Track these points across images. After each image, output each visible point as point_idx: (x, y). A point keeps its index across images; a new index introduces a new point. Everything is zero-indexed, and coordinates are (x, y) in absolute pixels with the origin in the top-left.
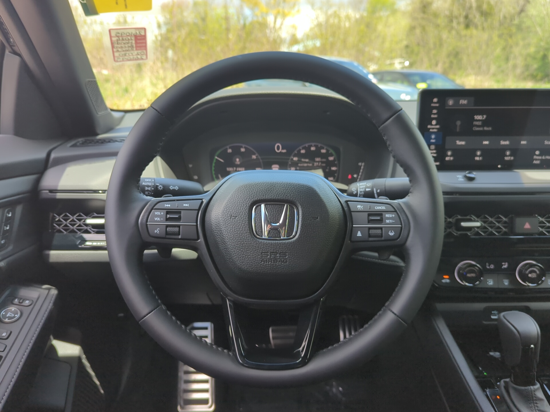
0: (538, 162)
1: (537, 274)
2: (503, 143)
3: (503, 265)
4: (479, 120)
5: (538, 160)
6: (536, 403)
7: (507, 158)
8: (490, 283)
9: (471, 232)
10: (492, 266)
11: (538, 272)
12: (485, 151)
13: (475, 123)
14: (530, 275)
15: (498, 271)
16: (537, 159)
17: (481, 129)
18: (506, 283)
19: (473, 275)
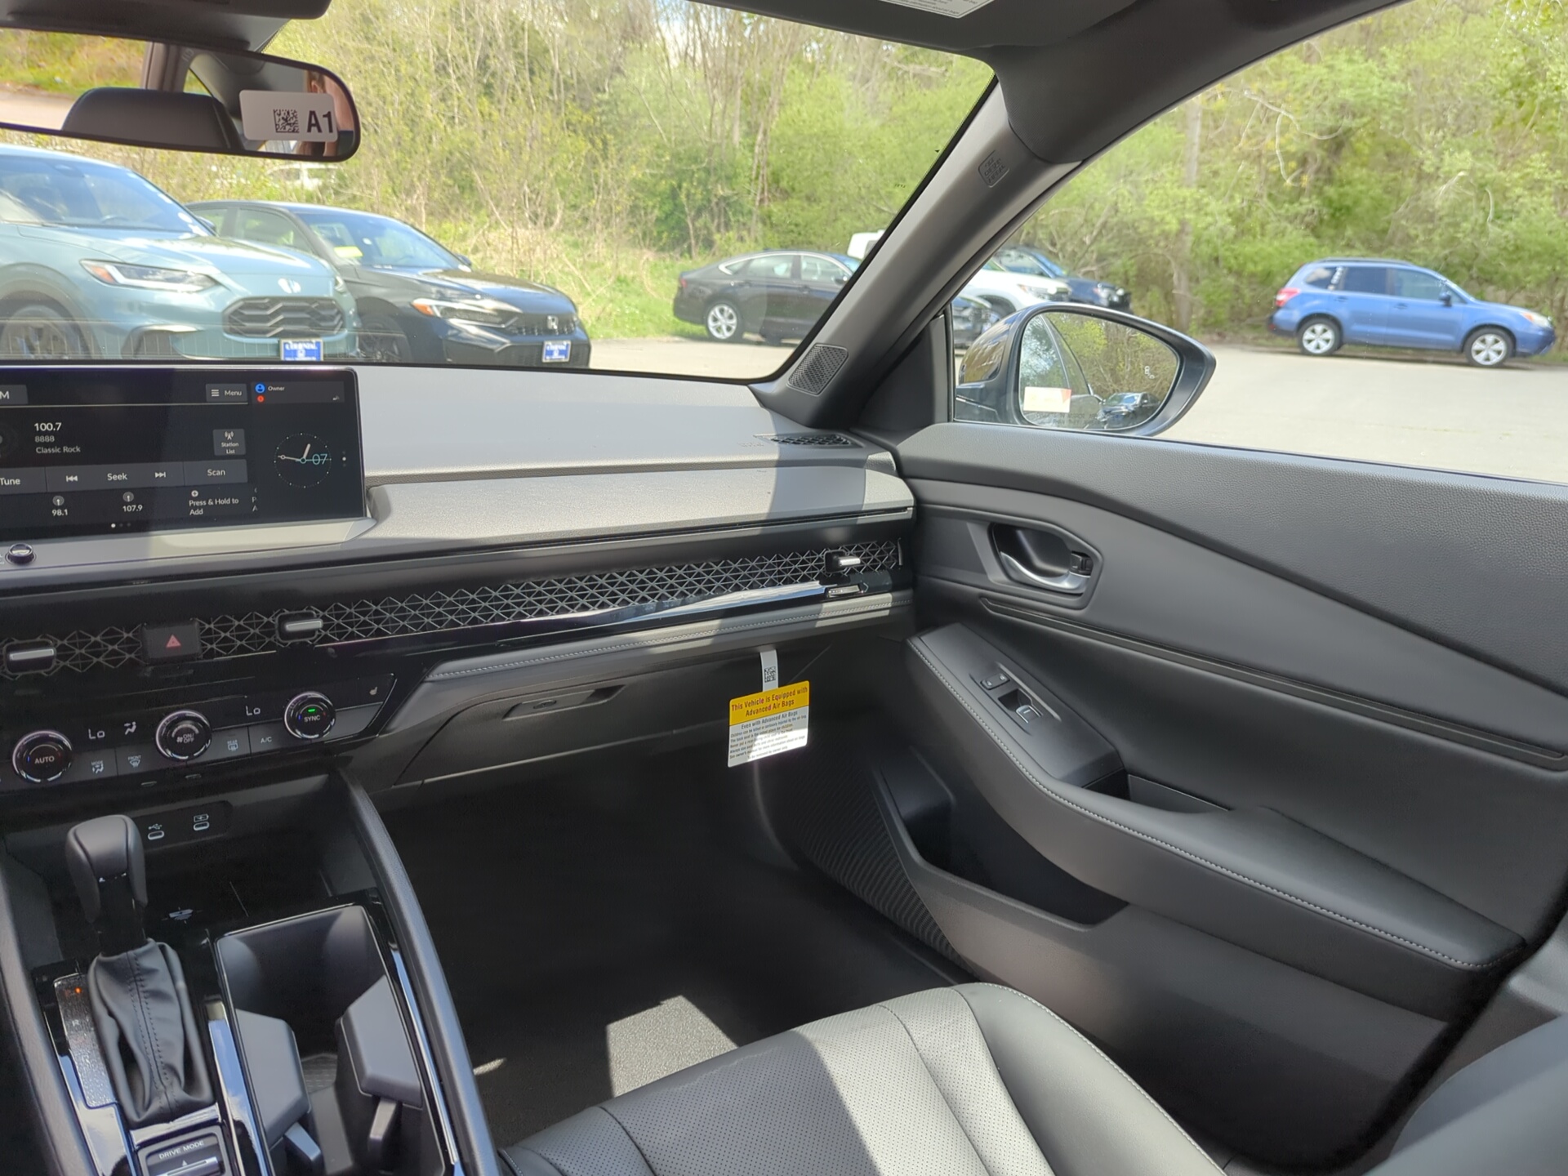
0: (200, 512)
1: (196, 736)
2: (111, 477)
3: (127, 728)
4: (47, 433)
5: (200, 507)
6: (141, 980)
7: (128, 509)
8: (99, 768)
9: (48, 670)
10: (101, 734)
11: (197, 731)
12: (73, 497)
13: (38, 439)
14: (179, 740)
15: (116, 741)
16: (197, 505)
17: (57, 450)
18: (135, 762)
19: (50, 759)
